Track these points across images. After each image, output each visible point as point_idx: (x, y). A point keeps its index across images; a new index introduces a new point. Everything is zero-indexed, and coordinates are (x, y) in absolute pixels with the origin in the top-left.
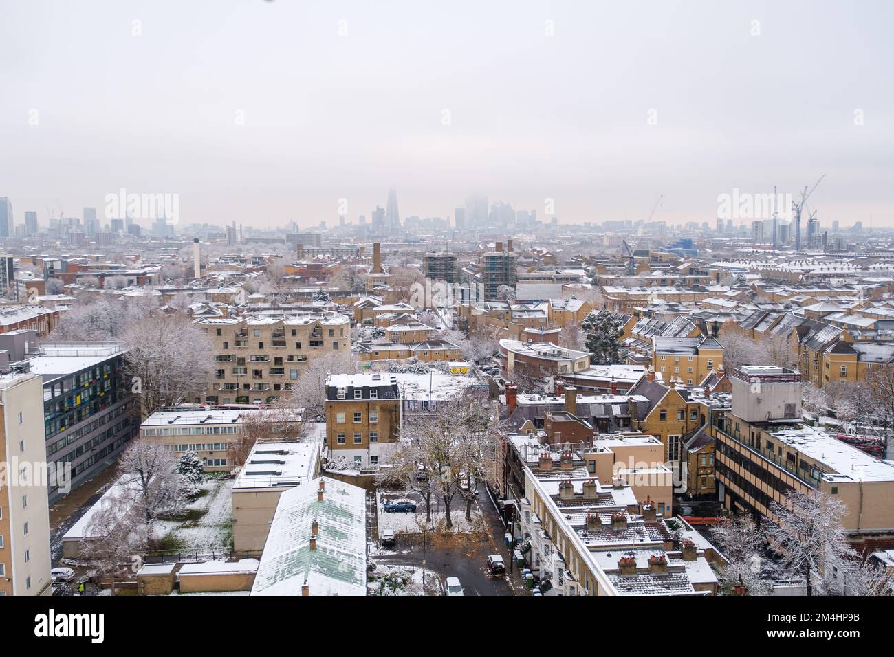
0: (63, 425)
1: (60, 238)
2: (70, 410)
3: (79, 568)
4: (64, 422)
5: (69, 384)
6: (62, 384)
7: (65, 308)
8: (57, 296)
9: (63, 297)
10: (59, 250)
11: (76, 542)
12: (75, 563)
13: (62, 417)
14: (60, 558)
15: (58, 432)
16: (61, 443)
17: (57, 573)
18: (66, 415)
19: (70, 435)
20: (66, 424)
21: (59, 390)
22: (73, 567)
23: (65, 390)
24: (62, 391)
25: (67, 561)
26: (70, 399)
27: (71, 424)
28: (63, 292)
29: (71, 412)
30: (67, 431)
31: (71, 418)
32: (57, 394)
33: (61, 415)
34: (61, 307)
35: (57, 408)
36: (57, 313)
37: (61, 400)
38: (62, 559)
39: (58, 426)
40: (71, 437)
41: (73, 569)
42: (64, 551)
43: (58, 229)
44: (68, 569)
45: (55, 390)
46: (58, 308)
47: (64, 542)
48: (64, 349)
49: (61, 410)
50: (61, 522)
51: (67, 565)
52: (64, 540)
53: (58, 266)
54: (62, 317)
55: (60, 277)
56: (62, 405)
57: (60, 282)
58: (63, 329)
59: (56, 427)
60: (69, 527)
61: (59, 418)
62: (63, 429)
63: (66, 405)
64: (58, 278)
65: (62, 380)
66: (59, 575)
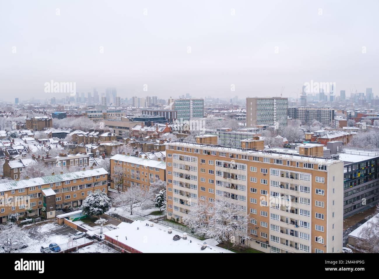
0: (351, 185)
1: (355, 102)
2: (355, 178)
3: (355, 251)
4: (352, 184)
5: (355, 167)
6: (352, 167)
7: (355, 133)
8: (352, 127)
9: (354, 128)
10: (354, 107)
11: (354, 238)
12: (353, 248)
13: (351, 181)
14: (347, 244)
15: (349, 187)
16: (350, 193)
17: (345, 250)
18: (353, 180)
19: (354, 190)
20: (353, 184)
21: (351, 169)
22: (352, 249)
23: (353, 169)
24: (352, 170)
25: (350, 246)
26: (355, 174)
27: (355, 185)
28: (355, 126)
29: (355, 180)
30: (353, 188)
31: (355, 182)
32: (350, 171)
33: (350, 180)
34: (354, 132)
35: (349, 177)
36: (351, 135)
37: (351, 173)
38: (348, 244)
39: (349, 185)
40: (355, 191)
41: (352, 250)
42: (349, 241)
43: (354, 98)
44: (350, 250)
45: (349, 169)
46: (352, 133)
47: (349, 237)
48: (354, 151)
49: (351, 178)
50: (348, 228)
51: (349, 247)
52: (349, 236)
53: (353, 114)
54: (354, 137)
55: (354, 119)
56: (351, 176)
57: (354, 121)
58: (354, 142)
59: (348, 185)
60: (352, 231)
61: (349, 181)
62: (351, 186)
63: (353, 176)
64: (353, 119)
65: (352, 165)
66: (346, 251)
